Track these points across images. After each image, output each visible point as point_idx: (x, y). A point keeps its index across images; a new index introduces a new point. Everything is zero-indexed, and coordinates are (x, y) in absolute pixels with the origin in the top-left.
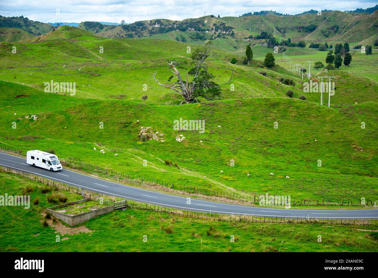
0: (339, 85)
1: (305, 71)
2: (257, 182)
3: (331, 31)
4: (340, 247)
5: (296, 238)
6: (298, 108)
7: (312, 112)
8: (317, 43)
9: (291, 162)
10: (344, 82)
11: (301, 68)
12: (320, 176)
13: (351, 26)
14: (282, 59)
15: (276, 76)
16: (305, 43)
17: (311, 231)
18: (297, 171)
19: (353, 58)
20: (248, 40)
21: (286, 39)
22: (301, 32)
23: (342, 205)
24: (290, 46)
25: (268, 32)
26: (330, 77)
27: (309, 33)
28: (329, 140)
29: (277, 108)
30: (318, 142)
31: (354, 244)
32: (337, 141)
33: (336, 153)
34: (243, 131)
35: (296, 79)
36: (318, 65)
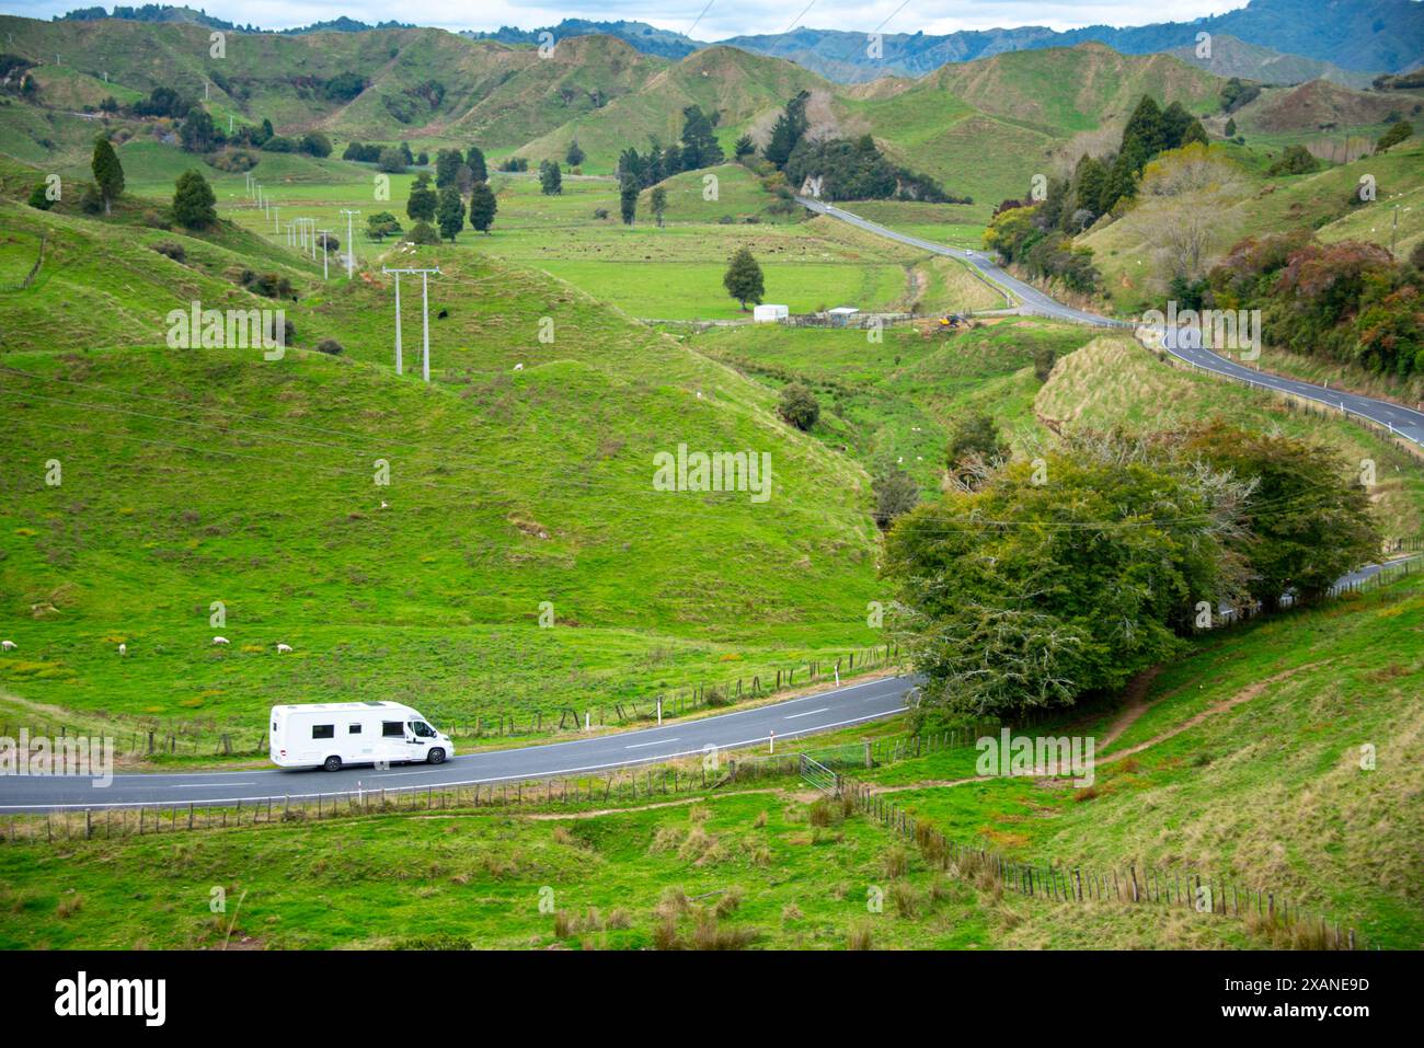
0: (460, 300)
1: (333, 245)
2: (159, 676)
3: (418, 101)
4: (470, 887)
5: (312, 874)
6: (313, 384)
7: (366, 401)
8: (371, 143)
9: (294, 591)
10: (473, 291)
11: (316, 233)
12: (401, 635)
13: (487, 89)
14: (242, 200)
15: (223, 261)
16: (326, 140)
17: (369, 843)
18: (317, 621)
19: (502, 203)
20: (100, 115)
21: (255, 123)
22: (310, 99)
23: (478, 735)
24: (272, 150)
25: (181, 89)
26: (425, 271)
27: (341, 104)
28: (432, 503)
29: (233, 387)
30: (391, 510)
31: (517, 869)
32: (459, 503)
33: (455, 548)
34: (97, 479)
35: (303, 274)
36: (380, 225)
